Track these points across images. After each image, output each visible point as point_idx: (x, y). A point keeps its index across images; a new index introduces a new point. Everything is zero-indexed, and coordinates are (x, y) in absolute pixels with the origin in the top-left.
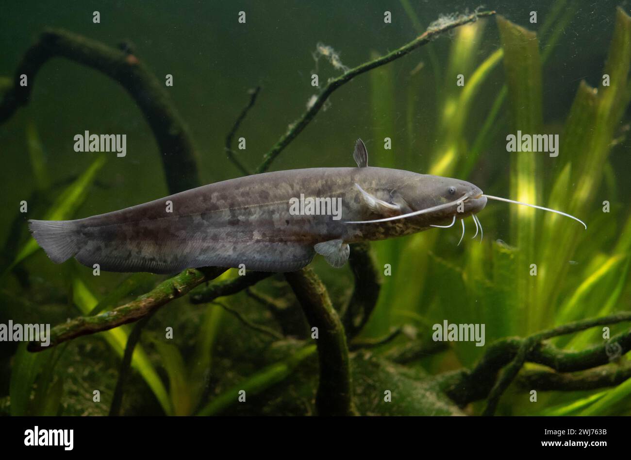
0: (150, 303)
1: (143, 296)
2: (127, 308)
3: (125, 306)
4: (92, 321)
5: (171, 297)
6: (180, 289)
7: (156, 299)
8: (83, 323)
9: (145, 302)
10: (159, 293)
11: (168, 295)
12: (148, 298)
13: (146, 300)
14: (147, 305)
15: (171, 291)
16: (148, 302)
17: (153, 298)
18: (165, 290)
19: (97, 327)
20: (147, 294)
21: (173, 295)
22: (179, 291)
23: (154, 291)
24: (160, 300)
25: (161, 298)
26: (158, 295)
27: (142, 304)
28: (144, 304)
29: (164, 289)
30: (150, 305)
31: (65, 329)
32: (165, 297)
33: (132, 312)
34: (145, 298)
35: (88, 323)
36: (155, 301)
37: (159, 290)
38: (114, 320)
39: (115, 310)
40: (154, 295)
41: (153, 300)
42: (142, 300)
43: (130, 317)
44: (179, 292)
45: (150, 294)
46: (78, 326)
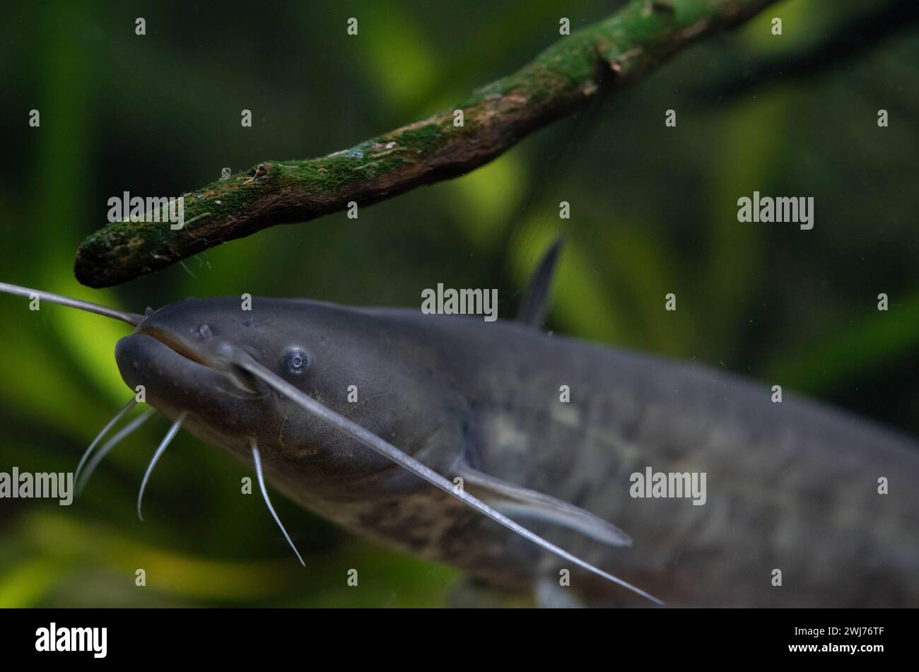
0: (512, 111)
1: (489, 87)
2: (432, 127)
3: (425, 123)
4: (305, 174)
5: (589, 89)
6: (618, 63)
7: (536, 99)
8: (274, 182)
9: (496, 107)
10: (544, 76)
11: (575, 83)
12: (506, 93)
13: (498, 100)
14: (502, 118)
15: (587, 70)
16: (505, 108)
17: (523, 95)
18: (566, 67)
19: (324, 197)
20: (505, 79)
21: (596, 81)
22: (616, 68)
23: (529, 69)
24: (549, 99)
25: (552, 92)
26: (541, 82)
27: (486, 116)
28: (492, 113)
29: (564, 62)
30: (517, 116)
31: (209, 204)
32: (566, 89)
33: (450, 142)
34: (498, 96)
35: (293, 183)
36: (528, 105)
37: (544, 66)
38: (383, 170)
39: (389, 136)
40: (527, 82)
41: (523, 100)
42: (487, 102)
43: (444, 159)
44: (614, 73)
45: (517, 79)
46: (253, 193)
